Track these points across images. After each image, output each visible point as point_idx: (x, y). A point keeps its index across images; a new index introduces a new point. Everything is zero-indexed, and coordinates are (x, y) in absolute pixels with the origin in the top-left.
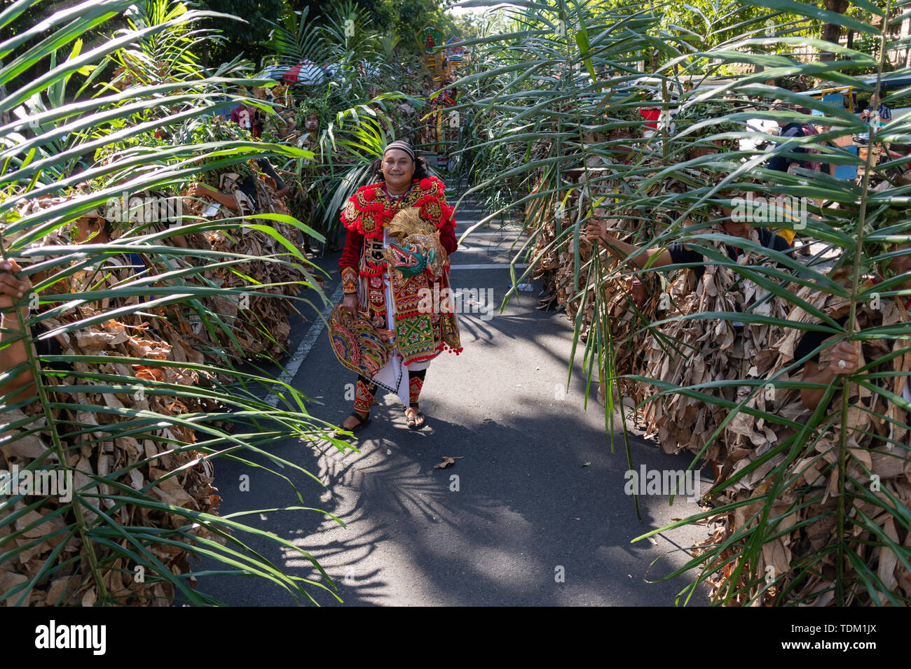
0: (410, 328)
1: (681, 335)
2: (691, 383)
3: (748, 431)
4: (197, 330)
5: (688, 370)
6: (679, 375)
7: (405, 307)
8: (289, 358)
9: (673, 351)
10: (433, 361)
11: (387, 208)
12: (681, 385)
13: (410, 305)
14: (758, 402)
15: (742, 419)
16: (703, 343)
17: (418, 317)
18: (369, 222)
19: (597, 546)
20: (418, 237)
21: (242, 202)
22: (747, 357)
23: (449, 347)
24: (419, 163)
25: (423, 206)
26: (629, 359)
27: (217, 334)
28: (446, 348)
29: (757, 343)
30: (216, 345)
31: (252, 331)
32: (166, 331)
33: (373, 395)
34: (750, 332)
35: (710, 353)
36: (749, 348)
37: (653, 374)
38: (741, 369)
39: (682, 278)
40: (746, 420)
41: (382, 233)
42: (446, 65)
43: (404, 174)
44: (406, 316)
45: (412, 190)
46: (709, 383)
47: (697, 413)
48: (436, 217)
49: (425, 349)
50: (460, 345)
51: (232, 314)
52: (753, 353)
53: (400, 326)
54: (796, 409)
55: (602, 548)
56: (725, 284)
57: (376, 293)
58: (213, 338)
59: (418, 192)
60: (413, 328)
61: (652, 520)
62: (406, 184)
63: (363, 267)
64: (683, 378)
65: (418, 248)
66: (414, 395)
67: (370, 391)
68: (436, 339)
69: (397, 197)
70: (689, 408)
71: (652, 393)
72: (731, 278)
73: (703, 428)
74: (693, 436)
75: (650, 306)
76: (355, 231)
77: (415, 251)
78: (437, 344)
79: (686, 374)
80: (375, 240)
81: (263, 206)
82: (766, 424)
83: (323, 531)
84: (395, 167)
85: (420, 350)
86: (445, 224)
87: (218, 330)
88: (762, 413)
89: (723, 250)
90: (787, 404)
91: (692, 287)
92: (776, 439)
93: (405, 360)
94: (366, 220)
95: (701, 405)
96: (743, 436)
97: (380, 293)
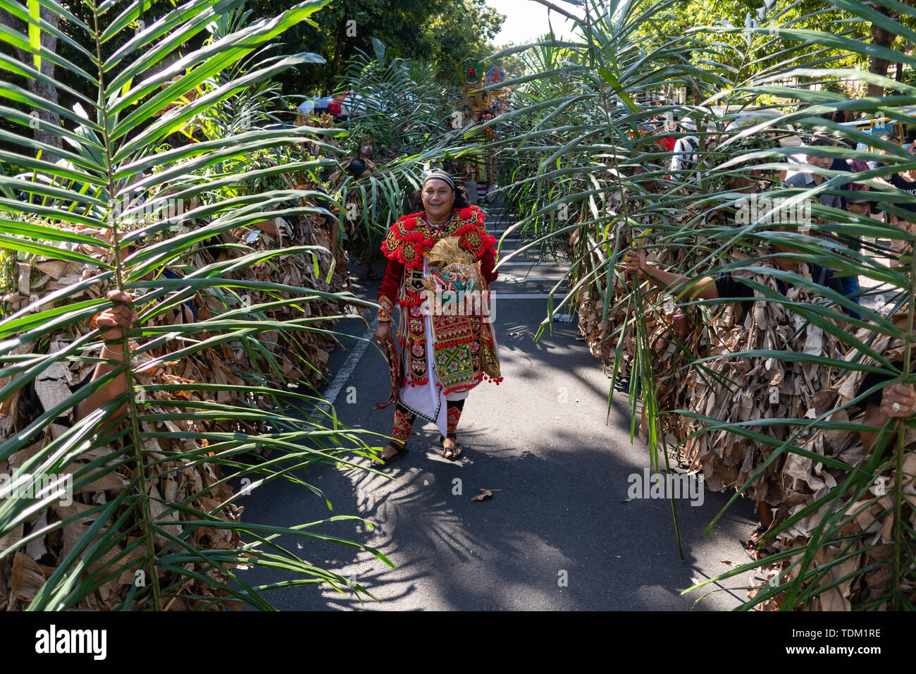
0: (449, 357)
1: (727, 369)
2: (739, 420)
3: (805, 475)
4: (239, 356)
5: (736, 406)
6: (726, 410)
7: (445, 336)
8: (328, 385)
9: (720, 386)
10: (471, 391)
11: (427, 237)
12: (728, 421)
13: (450, 334)
14: (817, 445)
15: (799, 462)
16: (751, 378)
17: (458, 347)
18: (410, 251)
19: (639, 586)
20: (458, 265)
21: (281, 228)
22: (798, 393)
23: (488, 377)
24: (459, 193)
25: (463, 235)
26: (670, 395)
27: (258, 361)
28: (486, 378)
29: (808, 379)
30: (256, 371)
31: (292, 357)
32: (209, 357)
33: (411, 424)
34: (801, 367)
35: (758, 388)
36: (800, 384)
37: (697, 409)
38: (792, 405)
39: (728, 310)
40: (803, 464)
41: (422, 262)
42: (486, 96)
43: (443, 203)
44: (446, 345)
45: (452, 219)
46: (757, 421)
47: (745, 450)
48: (476, 246)
49: (465, 378)
50: (500, 375)
51: (273, 340)
52: (803, 388)
53: (440, 355)
54: (858, 453)
55: (644, 588)
56: (775, 317)
57: (416, 322)
58: (254, 365)
59: (458, 222)
60: (452, 357)
61: (695, 560)
62: (446, 214)
63: (403, 296)
64: (730, 413)
65: (458, 277)
66: (452, 425)
67: (408, 420)
68: (475, 369)
69: (437, 226)
70: (736, 445)
71: (696, 429)
72: (782, 311)
73: (750, 466)
74: (740, 474)
75: (692, 341)
76: (395, 260)
77: (455, 279)
78: (476, 374)
79: (733, 410)
80: (415, 269)
81: (305, 234)
82: (824, 468)
83: (359, 562)
84: (434, 197)
85: (459, 380)
86: (485, 254)
87: (259, 356)
88: (821, 457)
89: (772, 282)
90: (848, 448)
91: (739, 320)
92: (835, 485)
93: (444, 390)
94: (406, 249)
95: (749, 442)
96: (800, 481)
97: (420, 322)
